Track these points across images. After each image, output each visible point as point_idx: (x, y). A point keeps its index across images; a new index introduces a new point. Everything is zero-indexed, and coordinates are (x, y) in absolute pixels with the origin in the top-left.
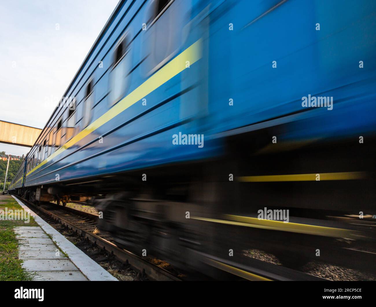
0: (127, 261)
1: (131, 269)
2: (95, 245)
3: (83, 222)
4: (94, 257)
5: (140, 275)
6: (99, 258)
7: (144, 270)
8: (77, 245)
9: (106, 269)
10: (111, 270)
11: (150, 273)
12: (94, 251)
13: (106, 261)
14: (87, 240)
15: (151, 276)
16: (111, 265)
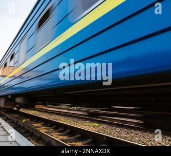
0: (40, 136)
1: (43, 140)
2: (24, 128)
3: (17, 116)
4: (23, 134)
5: (47, 143)
6: (26, 135)
7: (49, 141)
8: (14, 128)
9: (29, 140)
10: (32, 141)
11: (52, 142)
12: (23, 131)
13: (29, 136)
14: (20, 125)
15: (53, 144)
16: (32, 138)
